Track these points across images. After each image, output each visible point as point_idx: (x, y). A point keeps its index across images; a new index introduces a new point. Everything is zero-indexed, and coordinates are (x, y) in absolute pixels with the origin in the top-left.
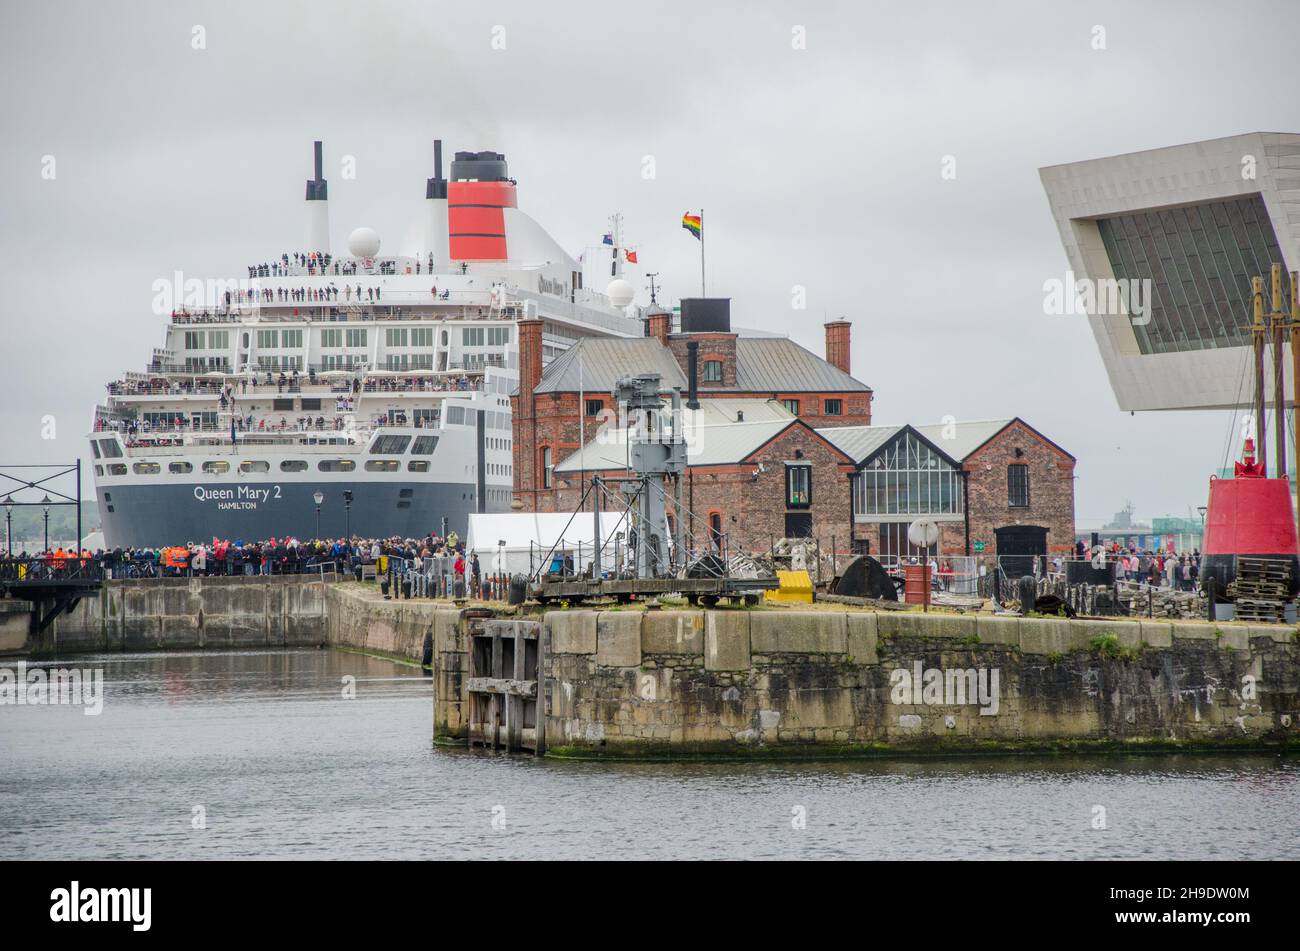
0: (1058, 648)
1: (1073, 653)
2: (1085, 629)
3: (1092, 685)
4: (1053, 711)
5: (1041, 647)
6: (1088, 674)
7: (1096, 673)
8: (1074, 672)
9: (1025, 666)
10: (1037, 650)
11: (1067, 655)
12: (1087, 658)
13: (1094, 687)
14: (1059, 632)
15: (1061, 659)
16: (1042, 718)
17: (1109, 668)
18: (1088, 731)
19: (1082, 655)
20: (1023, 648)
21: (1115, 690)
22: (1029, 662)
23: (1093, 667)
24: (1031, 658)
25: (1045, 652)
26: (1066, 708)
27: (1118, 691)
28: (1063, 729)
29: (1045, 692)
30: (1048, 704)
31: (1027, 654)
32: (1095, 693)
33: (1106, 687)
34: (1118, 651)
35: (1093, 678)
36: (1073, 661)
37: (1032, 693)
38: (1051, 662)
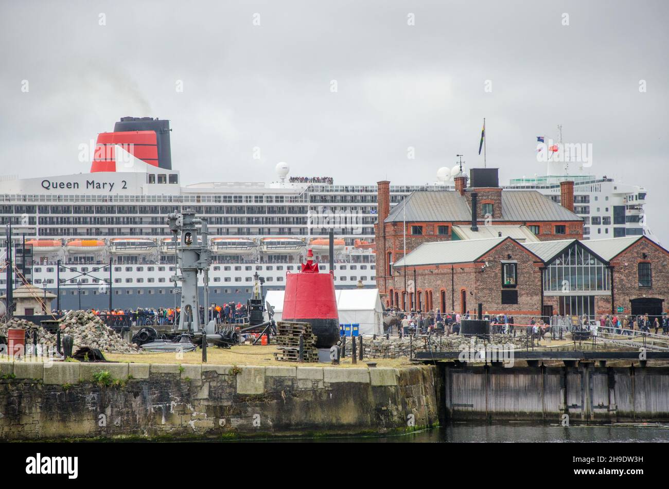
0: (70, 380)
1: (81, 384)
2: (91, 368)
3: (93, 403)
4: (64, 420)
5: (59, 380)
6: (90, 397)
7: (95, 395)
8: (81, 395)
9: (46, 392)
10: (55, 382)
11: (76, 385)
12: (90, 387)
13: (94, 404)
14: (72, 371)
15: (71, 387)
16: (56, 424)
17: (104, 392)
18: (88, 432)
19: (87, 385)
20: (46, 381)
21: (108, 406)
22: (49, 389)
23: (94, 392)
24: (50, 387)
25: (61, 383)
26: (73, 418)
27: (110, 406)
28: (70, 431)
29: (59, 408)
30: (61, 415)
31: (48, 385)
32: (94, 408)
33: (102, 404)
34: (112, 381)
35: (93, 398)
36: (80, 388)
37: (50, 409)
38: (64, 390)
